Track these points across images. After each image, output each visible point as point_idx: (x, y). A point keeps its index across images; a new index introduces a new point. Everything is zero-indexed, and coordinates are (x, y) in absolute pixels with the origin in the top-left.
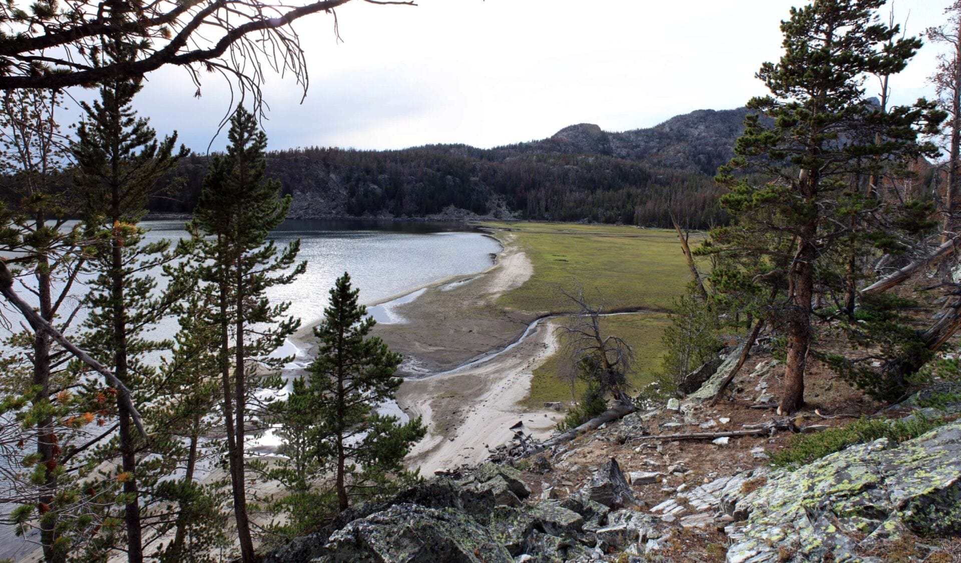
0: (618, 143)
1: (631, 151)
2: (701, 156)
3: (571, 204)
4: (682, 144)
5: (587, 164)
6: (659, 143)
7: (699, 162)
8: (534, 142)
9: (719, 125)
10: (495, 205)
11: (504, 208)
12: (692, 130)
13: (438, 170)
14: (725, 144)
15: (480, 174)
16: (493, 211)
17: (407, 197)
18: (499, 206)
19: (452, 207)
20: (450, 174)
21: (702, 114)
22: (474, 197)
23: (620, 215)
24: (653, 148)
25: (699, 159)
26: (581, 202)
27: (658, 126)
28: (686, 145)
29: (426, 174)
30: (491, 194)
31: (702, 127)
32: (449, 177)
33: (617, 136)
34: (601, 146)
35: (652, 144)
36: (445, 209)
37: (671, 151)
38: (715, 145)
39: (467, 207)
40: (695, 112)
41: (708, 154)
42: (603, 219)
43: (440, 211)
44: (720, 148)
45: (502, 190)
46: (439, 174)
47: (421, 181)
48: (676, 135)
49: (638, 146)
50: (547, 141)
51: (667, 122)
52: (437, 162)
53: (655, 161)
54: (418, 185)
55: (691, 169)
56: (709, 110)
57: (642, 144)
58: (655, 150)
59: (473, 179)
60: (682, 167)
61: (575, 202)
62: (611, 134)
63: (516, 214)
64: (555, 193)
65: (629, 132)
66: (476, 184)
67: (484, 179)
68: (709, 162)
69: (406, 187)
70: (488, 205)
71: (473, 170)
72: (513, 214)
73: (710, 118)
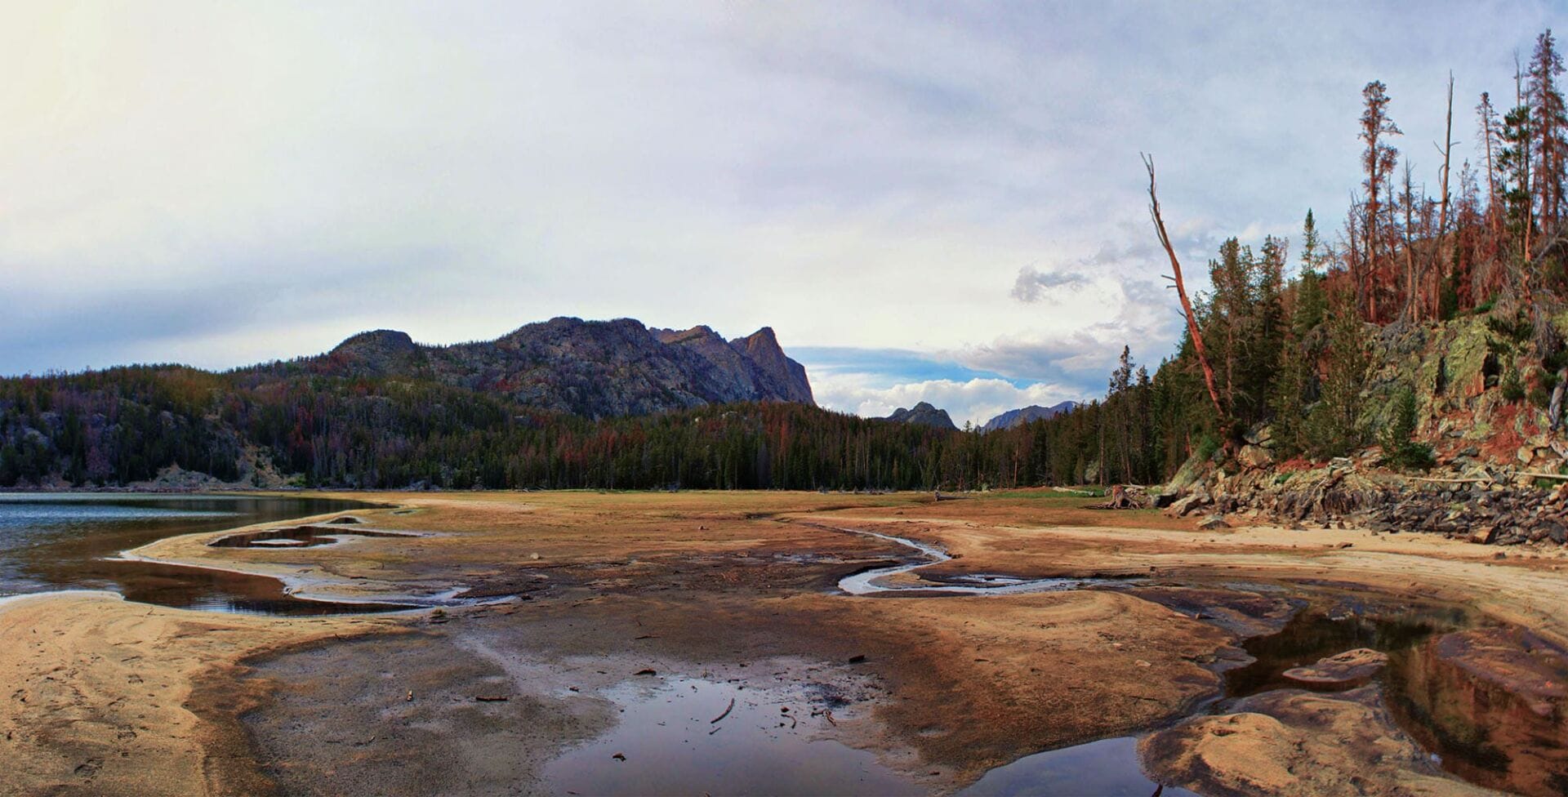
0: (442, 365)
1: (464, 378)
2: (571, 389)
3: (392, 458)
4: (542, 369)
5: (404, 393)
6: (506, 366)
7: (568, 398)
8: (300, 360)
9: (591, 344)
10: (253, 464)
11: (269, 469)
12: (553, 348)
13: (146, 402)
14: (603, 372)
15: (221, 409)
16: (249, 476)
17: (94, 450)
18: (258, 465)
19: (175, 469)
20: (167, 408)
21: (567, 325)
22: (215, 449)
23: (478, 473)
24: (498, 373)
25: (569, 393)
26: (405, 457)
27: (501, 339)
28: (547, 371)
29: (124, 408)
30: (243, 446)
31: (567, 344)
32: (167, 414)
33: (438, 351)
34: (414, 369)
35: (496, 367)
36: (162, 471)
37: (527, 378)
38: (588, 373)
39: (202, 469)
40: (555, 320)
41: (581, 385)
42: (450, 481)
43: (154, 476)
44: (596, 378)
45: (263, 438)
46: (147, 409)
47: (117, 421)
48: (530, 355)
49: (474, 370)
50: (322, 358)
51: (515, 333)
52: (144, 386)
53: (505, 393)
54: (112, 427)
55: (559, 408)
56: (575, 319)
57: (481, 366)
58: (501, 377)
59: (210, 417)
60: (546, 404)
61: (397, 454)
62: (428, 349)
63: (293, 479)
64: (358, 440)
65: (458, 347)
66: (215, 427)
67: (230, 418)
68: (583, 400)
69: (93, 433)
70: (239, 464)
71: (209, 401)
72: (286, 480)
73: (577, 331)
